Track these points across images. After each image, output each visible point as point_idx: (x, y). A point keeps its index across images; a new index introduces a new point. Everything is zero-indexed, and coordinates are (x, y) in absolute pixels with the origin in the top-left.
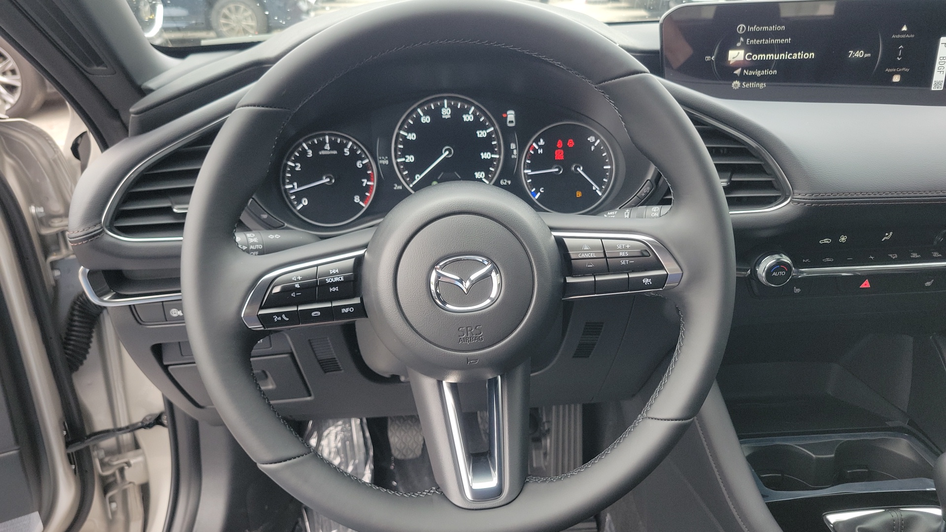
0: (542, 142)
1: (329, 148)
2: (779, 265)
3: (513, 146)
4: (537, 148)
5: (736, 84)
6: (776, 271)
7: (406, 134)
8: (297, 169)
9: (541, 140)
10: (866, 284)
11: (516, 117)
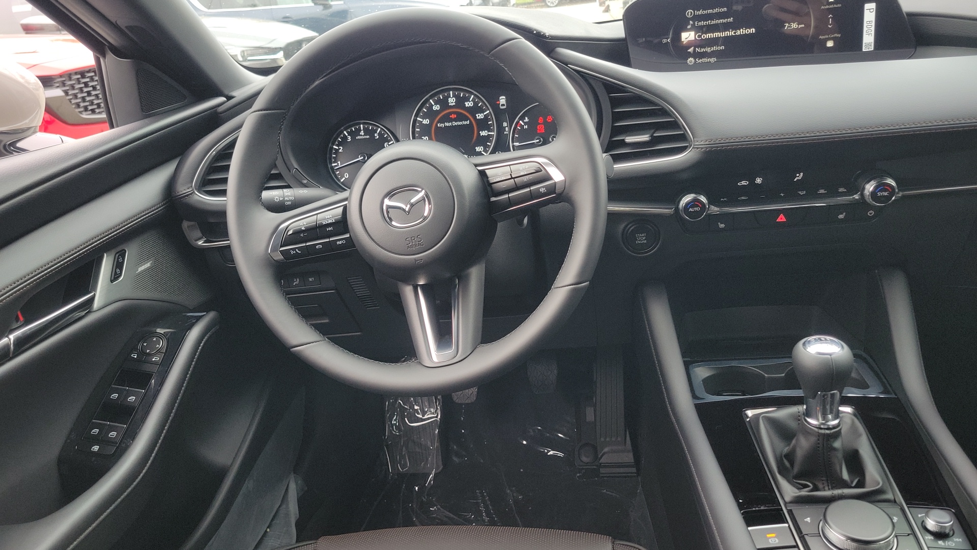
0: (527, 120)
1: (363, 134)
2: (695, 202)
3: (505, 124)
4: (523, 124)
5: (691, 60)
6: (691, 207)
7: (422, 120)
8: (340, 151)
9: (526, 118)
10: (781, 219)
11: (507, 101)
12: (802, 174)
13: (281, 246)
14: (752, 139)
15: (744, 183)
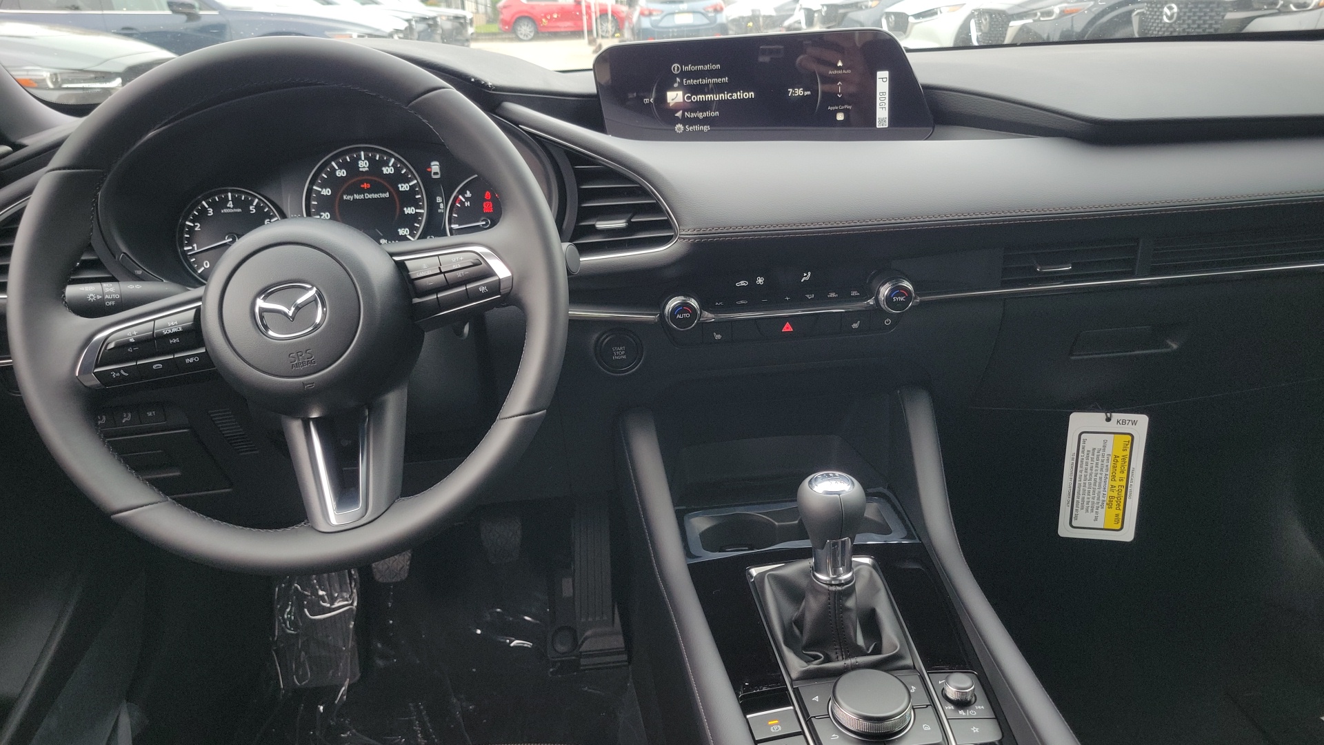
0: (468, 194)
1: (232, 206)
2: (684, 307)
3: (439, 199)
4: (464, 200)
5: (679, 127)
6: (681, 312)
7: (320, 190)
8: (196, 229)
9: (468, 192)
10: (788, 328)
11: (441, 168)
12: (809, 273)
13: (97, 366)
14: (748, 230)
15: (742, 283)
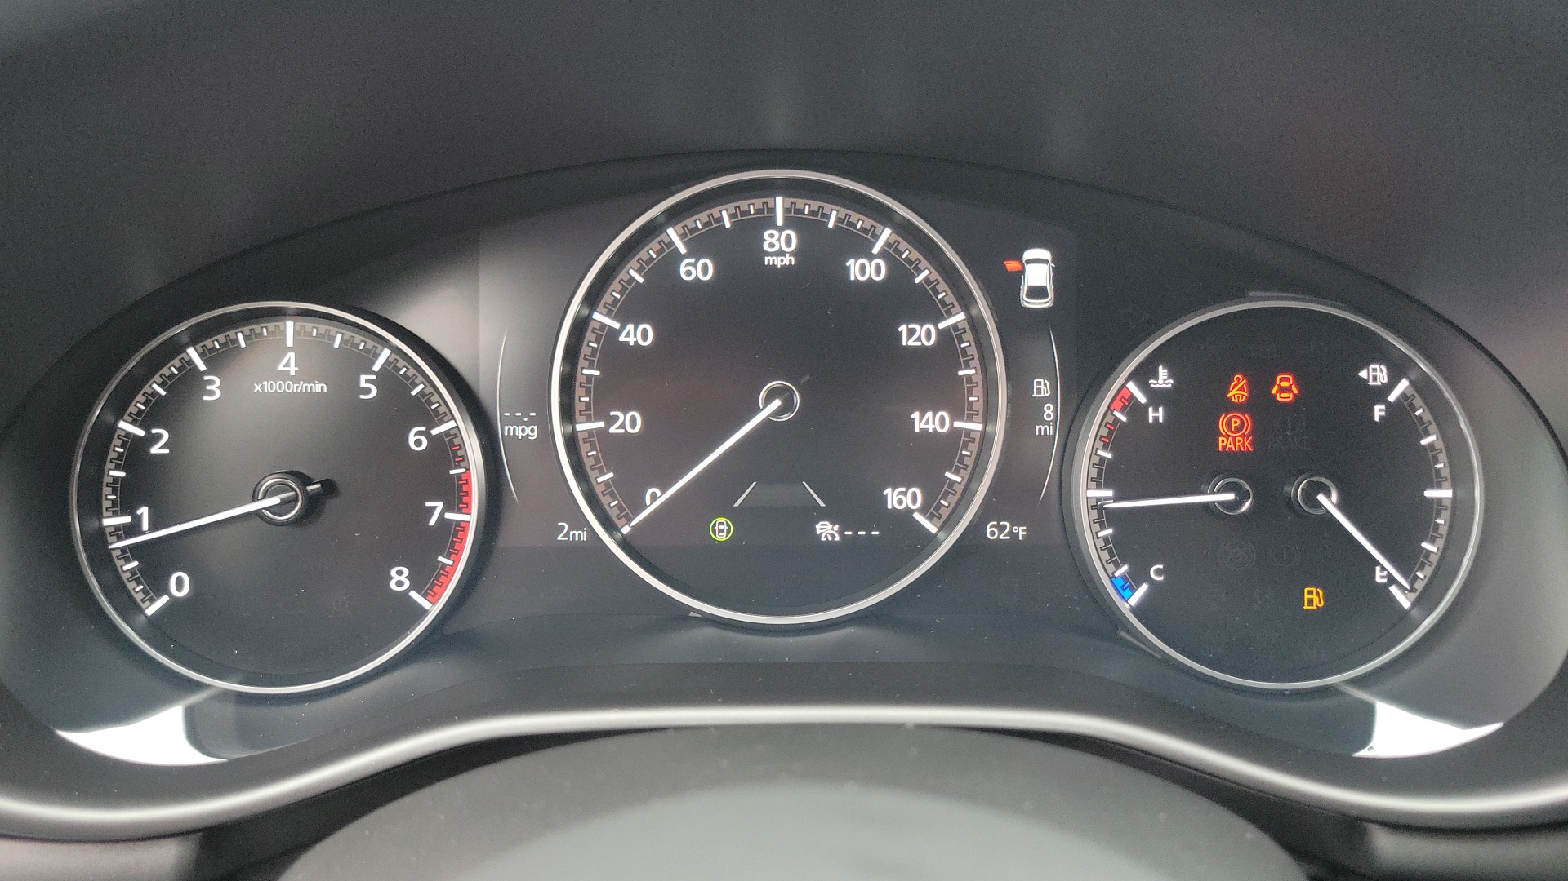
0: (1163, 379)
1: (293, 370)
3: (1042, 388)
4: (1143, 399)
7: (616, 325)
8: (155, 450)
9: (1163, 372)
11: (1058, 276)
